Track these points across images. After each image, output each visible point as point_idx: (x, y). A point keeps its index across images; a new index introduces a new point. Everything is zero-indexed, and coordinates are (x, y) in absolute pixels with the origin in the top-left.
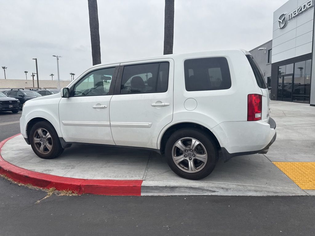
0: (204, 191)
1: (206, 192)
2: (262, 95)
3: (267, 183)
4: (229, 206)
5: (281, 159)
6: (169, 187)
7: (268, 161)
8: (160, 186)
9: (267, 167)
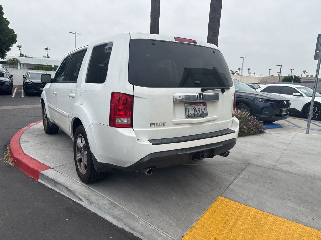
0: (74, 196)
1: (75, 197)
2: (133, 95)
3: (148, 215)
4: (67, 219)
5: (242, 197)
6: (55, 181)
7: (217, 193)
8: (50, 177)
9: (198, 199)
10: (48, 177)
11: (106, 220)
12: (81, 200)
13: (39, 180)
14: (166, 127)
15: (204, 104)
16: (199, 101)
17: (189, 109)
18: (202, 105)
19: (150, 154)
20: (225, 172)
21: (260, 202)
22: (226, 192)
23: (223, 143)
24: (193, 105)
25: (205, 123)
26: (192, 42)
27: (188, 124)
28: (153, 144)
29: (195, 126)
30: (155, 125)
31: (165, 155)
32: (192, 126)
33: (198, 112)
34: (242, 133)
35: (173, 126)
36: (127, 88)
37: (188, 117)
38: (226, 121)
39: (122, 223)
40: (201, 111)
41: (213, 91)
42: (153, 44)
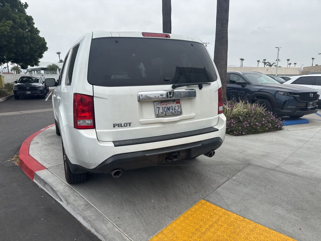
0: (57, 196)
1: (58, 198)
2: (93, 95)
3: (119, 218)
4: (43, 219)
5: (227, 201)
6: (44, 181)
7: (201, 196)
8: (41, 177)
9: (177, 202)
10: (40, 177)
11: (78, 221)
12: (61, 201)
13: (34, 180)
14: (132, 127)
15: (178, 102)
16: (169, 99)
17: (159, 108)
18: (175, 103)
19: (113, 156)
20: (217, 173)
21: (244, 207)
22: (211, 195)
23: (202, 143)
24: (164, 104)
25: (180, 122)
26: (165, 37)
27: (159, 124)
28: (115, 146)
29: (167, 125)
30: (120, 125)
31: (129, 156)
32: (163, 126)
33: (171, 110)
34: (254, 131)
35: (140, 126)
36: (87, 89)
37: (158, 116)
38: (208, 119)
39: (90, 225)
40: (174, 109)
41: (187, 87)
42: (116, 42)
